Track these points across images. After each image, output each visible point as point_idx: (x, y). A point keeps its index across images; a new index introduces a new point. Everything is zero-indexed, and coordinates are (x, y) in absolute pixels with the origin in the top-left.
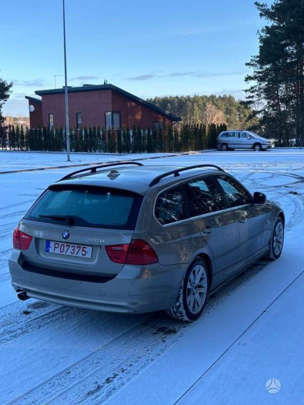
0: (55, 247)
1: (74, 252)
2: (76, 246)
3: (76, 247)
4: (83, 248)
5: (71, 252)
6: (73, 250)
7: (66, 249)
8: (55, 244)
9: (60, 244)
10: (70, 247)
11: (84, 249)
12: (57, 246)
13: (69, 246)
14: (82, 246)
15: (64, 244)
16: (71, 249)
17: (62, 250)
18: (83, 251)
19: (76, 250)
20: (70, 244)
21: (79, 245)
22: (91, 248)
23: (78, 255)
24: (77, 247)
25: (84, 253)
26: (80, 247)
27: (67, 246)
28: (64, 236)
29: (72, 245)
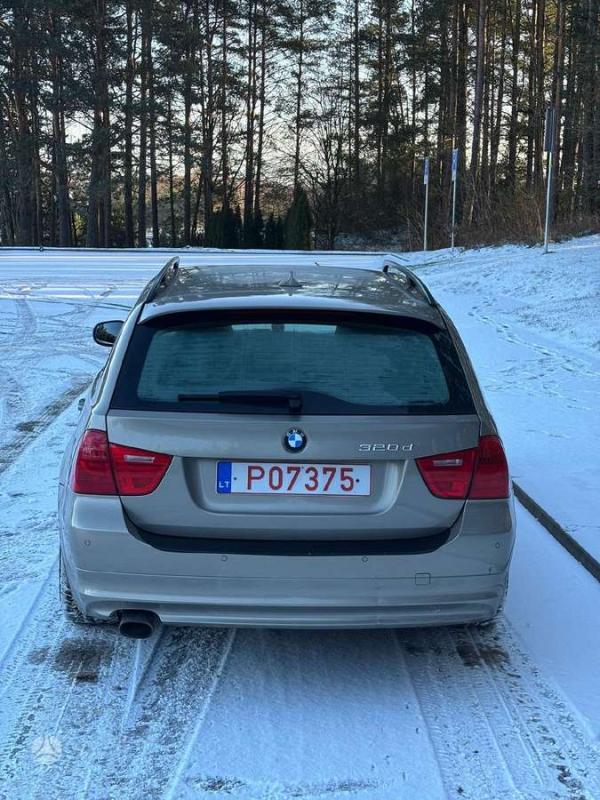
0: (250, 478)
1: (316, 485)
2: (319, 468)
3: (320, 472)
4: (343, 470)
5: (307, 486)
6: (314, 479)
7: (287, 478)
8: (250, 469)
9: (267, 467)
10: (302, 472)
11: (346, 474)
12: (256, 473)
13: (298, 470)
14: (338, 468)
15: (281, 466)
16: (304, 478)
17: (276, 483)
18: (343, 478)
19: (322, 479)
20: (300, 465)
21: (329, 464)
22: (367, 469)
23: (330, 491)
24: (325, 471)
25: (347, 483)
26: (334, 470)
27: (289, 470)
28: (292, 444)
29: (307, 466)
